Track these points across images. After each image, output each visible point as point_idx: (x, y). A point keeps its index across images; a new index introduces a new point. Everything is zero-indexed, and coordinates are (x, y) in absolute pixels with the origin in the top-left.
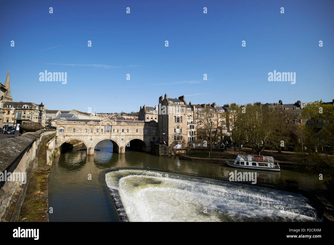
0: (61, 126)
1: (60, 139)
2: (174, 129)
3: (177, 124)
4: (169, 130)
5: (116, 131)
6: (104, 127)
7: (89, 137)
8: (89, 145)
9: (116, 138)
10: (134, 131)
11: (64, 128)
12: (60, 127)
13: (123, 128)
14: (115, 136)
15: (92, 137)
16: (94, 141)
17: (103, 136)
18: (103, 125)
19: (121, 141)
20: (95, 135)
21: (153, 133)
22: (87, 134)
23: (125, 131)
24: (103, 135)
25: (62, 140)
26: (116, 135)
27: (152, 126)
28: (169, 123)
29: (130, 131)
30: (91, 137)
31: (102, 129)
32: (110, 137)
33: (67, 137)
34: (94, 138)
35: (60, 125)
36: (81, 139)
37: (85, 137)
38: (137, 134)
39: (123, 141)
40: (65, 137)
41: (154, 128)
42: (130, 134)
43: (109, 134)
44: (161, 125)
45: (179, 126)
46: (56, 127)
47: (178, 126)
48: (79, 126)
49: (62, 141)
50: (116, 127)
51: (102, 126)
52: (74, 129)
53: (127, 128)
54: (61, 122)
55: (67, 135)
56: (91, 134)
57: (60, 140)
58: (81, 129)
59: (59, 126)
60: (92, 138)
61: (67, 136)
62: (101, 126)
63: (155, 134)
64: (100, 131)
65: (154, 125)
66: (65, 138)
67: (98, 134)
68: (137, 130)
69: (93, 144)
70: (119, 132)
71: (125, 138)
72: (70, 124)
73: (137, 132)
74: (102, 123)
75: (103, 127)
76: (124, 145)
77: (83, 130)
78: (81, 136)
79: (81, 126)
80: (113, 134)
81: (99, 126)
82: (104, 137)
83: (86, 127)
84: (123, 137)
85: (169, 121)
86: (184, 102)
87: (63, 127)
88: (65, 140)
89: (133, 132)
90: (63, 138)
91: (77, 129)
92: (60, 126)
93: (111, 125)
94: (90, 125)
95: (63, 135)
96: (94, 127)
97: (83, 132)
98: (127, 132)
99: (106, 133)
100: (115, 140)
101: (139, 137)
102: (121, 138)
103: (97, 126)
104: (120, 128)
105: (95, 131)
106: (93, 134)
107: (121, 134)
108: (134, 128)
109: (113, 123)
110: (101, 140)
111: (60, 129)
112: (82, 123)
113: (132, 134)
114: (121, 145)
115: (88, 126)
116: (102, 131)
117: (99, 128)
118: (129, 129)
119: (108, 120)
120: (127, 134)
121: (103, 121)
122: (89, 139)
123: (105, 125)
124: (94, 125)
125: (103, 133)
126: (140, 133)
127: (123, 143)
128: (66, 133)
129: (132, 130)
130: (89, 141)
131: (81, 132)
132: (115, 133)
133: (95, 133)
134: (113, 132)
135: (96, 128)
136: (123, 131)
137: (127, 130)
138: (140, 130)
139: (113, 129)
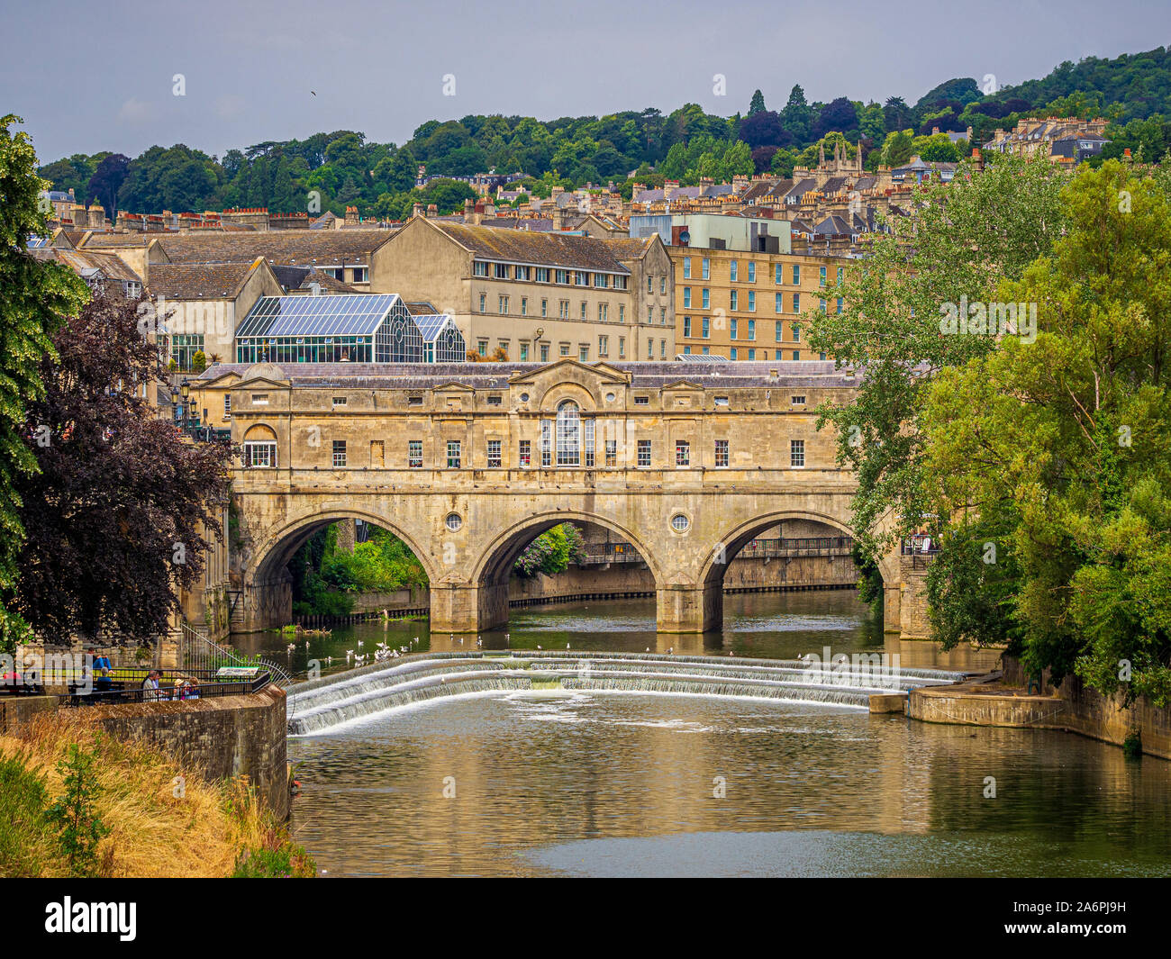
0: (260, 421)
1: (260, 515)
5: (627, 454)
6: (537, 424)
7: (441, 505)
9: (634, 511)
10: (770, 454)
11: (276, 437)
12: (252, 432)
13: (683, 429)
14: (623, 499)
15: (461, 499)
16: (475, 532)
17: (535, 492)
18: (535, 415)
19: (673, 534)
20: (482, 487)
22: (422, 479)
23: (702, 456)
24: (534, 486)
25: (266, 522)
26: (630, 491)
29: (739, 458)
30: (454, 501)
31: (528, 442)
32: (589, 505)
33: (297, 498)
34: (471, 508)
35: (249, 415)
36: (384, 516)
37: (411, 499)
38: (798, 476)
39: (686, 532)
40: (289, 497)
43: (580, 485)
46: (229, 432)
48: (372, 423)
49: (269, 525)
51: (525, 422)
52: (340, 446)
53: (719, 430)
54: (255, 397)
55: (300, 486)
56: (446, 481)
57: (255, 519)
58: (382, 442)
59: (243, 424)
60: (459, 509)
61: (296, 492)
62: (517, 421)
64: (510, 458)
66: (289, 504)
67: (494, 478)
68: (797, 445)
69: (468, 552)
70: (655, 465)
71: (697, 512)
72: (311, 409)
73: (798, 459)
74: (525, 396)
75: (532, 430)
76: (695, 562)
77: (396, 449)
78: (387, 491)
79: (384, 420)
80: (609, 477)
81: (503, 421)
82: (543, 499)
83: (418, 427)
84: (688, 506)
87: (270, 435)
88: (288, 521)
89: (764, 459)
90: (277, 508)
91: (359, 444)
92: (250, 423)
93: (593, 408)
94: (443, 414)
95: (275, 484)
96: (469, 428)
97: (396, 465)
98: (717, 464)
99: (554, 472)
100: (624, 525)
101: (812, 507)
102: (668, 511)
103: (493, 422)
104: (659, 434)
105: (479, 459)
106: (463, 483)
107: (670, 477)
108: (769, 427)
109: (603, 395)
110: (521, 523)
111: (255, 447)
112: (390, 403)
113: (755, 475)
114: (672, 566)
115: (429, 424)
116: (525, 458)
117: (506, 432)
118: (728, 438)
119: (566, 376)
120: (710, 478)
121: (532, 383)
122: (439, 519)
123: (546, 408)
124: (466, 414)
125: (534, 471)
126: (824, 471)
127: (682, 548)
128: (291, 470)
129: (755, 447)
130: (439, 532)
131: (382, 468)
132: (622, 471)
133: (476, 474)
134: (612, 468)
135: (483, 432)
136: (682, 458)
137: (717, 443)
138: (822, 442)
139: (607, 443)
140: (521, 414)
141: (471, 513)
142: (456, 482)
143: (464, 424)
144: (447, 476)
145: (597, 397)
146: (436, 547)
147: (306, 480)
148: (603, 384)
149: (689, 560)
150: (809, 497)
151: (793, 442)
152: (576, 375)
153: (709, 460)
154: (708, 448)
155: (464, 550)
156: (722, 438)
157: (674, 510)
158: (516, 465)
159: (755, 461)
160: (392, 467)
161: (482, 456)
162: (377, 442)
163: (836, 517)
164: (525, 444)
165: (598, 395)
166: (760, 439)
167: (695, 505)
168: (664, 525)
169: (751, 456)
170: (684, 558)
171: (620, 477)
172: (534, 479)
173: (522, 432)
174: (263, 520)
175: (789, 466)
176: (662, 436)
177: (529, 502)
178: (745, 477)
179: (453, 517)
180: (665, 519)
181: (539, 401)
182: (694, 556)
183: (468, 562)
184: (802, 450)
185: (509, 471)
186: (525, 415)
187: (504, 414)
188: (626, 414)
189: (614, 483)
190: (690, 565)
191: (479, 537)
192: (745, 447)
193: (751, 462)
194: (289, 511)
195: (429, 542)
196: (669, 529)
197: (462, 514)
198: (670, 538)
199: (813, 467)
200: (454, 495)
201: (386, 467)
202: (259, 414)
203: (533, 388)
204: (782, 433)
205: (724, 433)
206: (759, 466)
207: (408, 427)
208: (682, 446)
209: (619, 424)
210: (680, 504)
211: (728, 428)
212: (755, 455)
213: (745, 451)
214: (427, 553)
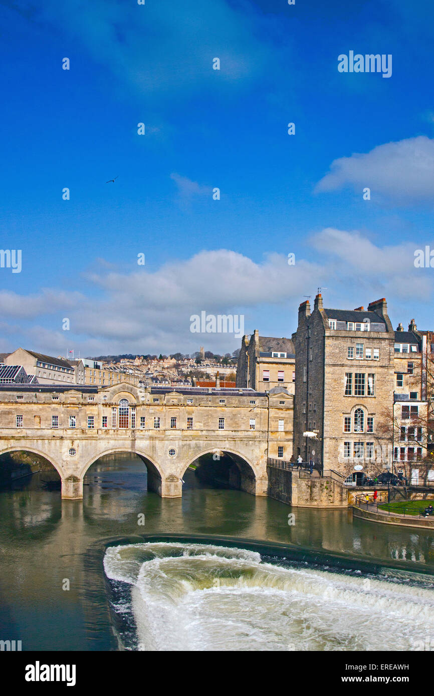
2: (346, 419)
3: (356, 401)
4: (325, 422)
5: (150, 423)
6: (109, 409)
7: (67, 444)
8: (68, 468)
9: (153, 448)
10: (210, 424)
13: (175, 412)
14: (149, 442)
15: (76, 442)
16: (82, 457)
17: (109, 439)
18: (109, 405)
19: (169, 457)
20: (85, 436)
21: (278, 432)
22: (59, 433)
23: (182, 424)
24: (108, 436)
26: (152, 438)
27: (272, 407)
28: (326, 397)
29: (197, 425)
30: (73, 443)
31: (106, 418)
32: (133, 446)
34: (80, 446)
36: (41, 449)
37: (53, 442)
38: (221, 432)
39: (175, 456)
41: (282, 416)
42: (200, 433)
43: (129, 435)
44: (305, 402)
45: (362, 408)
47: (359, 410)
48: (35, 407)
50: (152, 409)
51: (105, 408)
52: (20, 418)
53: (189, 413)
55: (1, 436)
56: (69, 434)
58: (40, 417)
60: (75, 447)
62: (102, 408)
63: (284, 433)
64: (98, 423)
65: (282, 402)
67: (91, 433)
68: (221, 420)
69: (79, 466)
70: (162, 427)
71: (180, 448)
72: (6, 400)
73: (221, 426)
74: (106, 397)
75: (108, 412)
76: (178, 470)
77: (47, 420)
78: (42, 438)
79: (41, 406)
80: (142, 433)
81: (94, 408)
82: (112, 442)
83: (57, 409)
84: (176, 445)
85: (326, 392)
86: (385, 322)
89: (208, 426)
91: (29, 417)
93: (135, 402)
94: (68, 404)
96: (80, 410)
97: (46, 427)
98: (188, 428)
99: (117, 430)
100: (148, 453)
101: (228, 446)
102: (167, 448)
103: (91, 408)
104: (163, 414)
105: (85, 424)
106: (77, 435)
107: (168, 433)
108: (210, 412)
109: (141, 397)
110: (103, 453)
112: (44, 399)
113: (204, 433)
114: (168, 471)
115: (61, 408)
116: (104, 425)
117: (96, 413)
118: (193, 417)
119: (124, 389)
120: (186, 433)
121: (108, 391)
122: (66, 451)
123: (113, 401)
124: (78, 404)
125: (109, 430)
126: (232, 431)
127: (173, 463)
129: (204, 421)
130: (66, 457)
131: (39, 428)
132: (148, 430)
133: (83, 432)
134: (142, 429)
135: (86, 412)
136: (173, 425)
137: (188, 419)
138: (231, 419)
139: (142, 418)
140: (103, 404)
141: (80, 449)
142: (74, 434)
143: (77, 409)
144: (69, 432)
145: (137, 398)
146: (64, 463)
147: (4, 433)
148: (141, 393)
149: (176, 468)
150: (226, 442)
151: (220, 418)
152: (128, 388)
153: (185, 425)
154: (184, 421)
155: (77, 465)
156: (190, 417)
157: (170, 448)
158: (100, 427)
159: (204, 427)
160: (44, 427)
161: (85, 422)
162: (37, 416)
163: (237, 450)
164: (105, 418)
166: (206, 418)
167: (179, 445)
168: (165, 454)
169: (202, 425)
170: (174, 468)
171: (147, 433)
172: (108, 433)
173: (104, 413)
175: (218, 429)
176: (165, 416)
177: (107, 444)
179: (71, 450)
180: (166, 451)
181: (111, 399)
182: (179, 466)
183: (79, 470)
184: (223, 422)
185: (98, 430)
186: (105, 405)
187: (96, 404)
188: (150, 405)
189: (144, 435)
190: (176, 471)
191: (84, 459)
192: (200, 421)
193: (202, 427)
195: (61, 461)
196: (168, 455)
197: (76, 449)
198: (168, 459)
199: (228, 429)
200: (73, 440)
201: (41, 427)
203: (108, 393)
204: (215, 415)
205: (191, 415)
206: (206, 428)
207: (52, 410)
208: (174, 420)
209: (146, 410)
210: (172, 445)
211: (193, 412)
212: (204, 424)
213: (200, 422)
214: (61, 466)
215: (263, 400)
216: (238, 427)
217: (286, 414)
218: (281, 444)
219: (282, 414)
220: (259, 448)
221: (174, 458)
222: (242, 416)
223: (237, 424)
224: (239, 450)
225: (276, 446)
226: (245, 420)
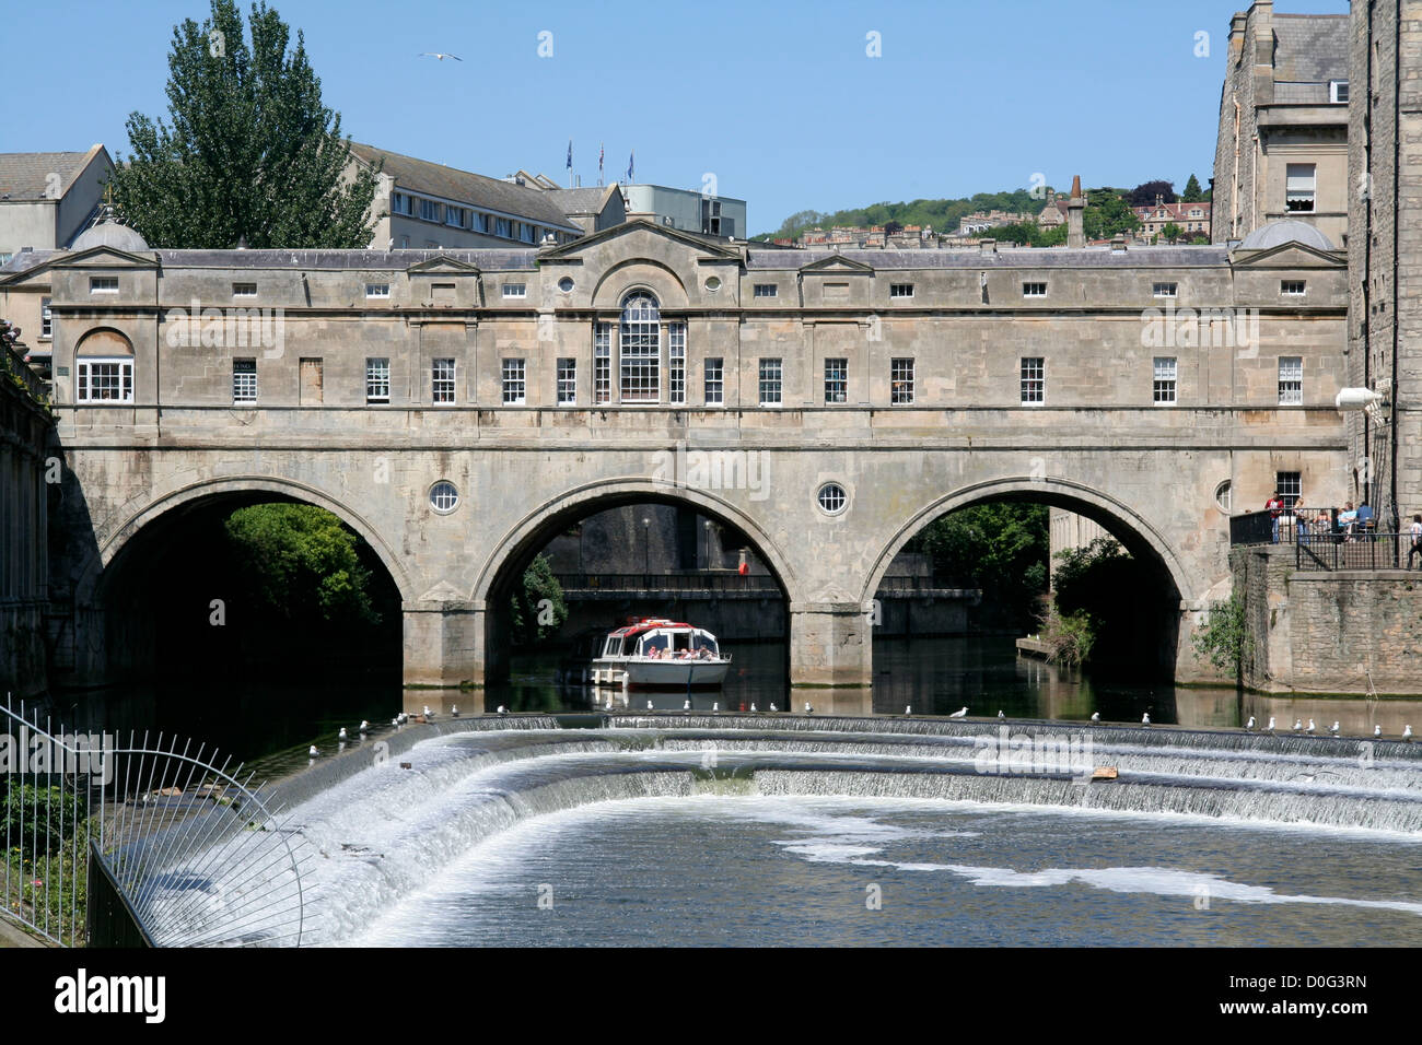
0: (104, 323)
1: (104, 486)
5: (741, 382)
6: (585, 328)
7: (424, 469)
8: (428, 560)
10: (985, 380)
11: (131, 350)
12: (89, 342)
13: (839, 339)
15: (458, 458)
16: (478, 515)
17: (582, 447)
18: (583, 315)
19: (821, 514)
20: (493, 437)
21: (1276, 409)
22: (388, 425)
23: (869, 385)
24: (582, 435)
25: (115, 497)
26: (746, 444)
27: (1251, 304)
29: (930, 386)
30: (444, 462)
31: (572, 363)
33: (170, 455)
34: (473, 473)
35: (85, 312)
36: (322, 485)
37: (369, 457)
38: (1033, 418)
39: (840, 515)
40: (155, 455)
41: (1293, 340)
43: (661, 433)
48: (300, 328)
49: (119, 502)
50: (749, 331)
51: (567, 326)
52: (244, 366)
53: (896, 339)
54: (96, 283)
55: (176, 435)
56: (431, 427)
57: (97, 493)
58: (319, 360)
59: (75, 328)
60: (453, 476)
61: (167, 445)
63: (1301, 416)
64: (540, 387)
65: (1300, 286)
66: (156, 465)
67: (514, 425)
68: (1032, 367)
69: (469, 550)
70: (788, 399)
71: (863, 479)
73: (1032, 390)
74: (566, 283)
75: (579, 339)
76: (857, 566)
77: (345, 372)
78: (328, 445)
79: (322, 323)
80: (710, 421)
81: (523, 325)
82: (596, 459)
83: (382, 335)
84: (846, 472)
87: (121, 348)
88: (155, 494)
89: (974, 389)
90: (134, 472)
91: (279, 364)
92: (86, 325)
93: (685, 304)
94: (425, 313)
95: (131, 431)
96: (470, 336)
97: (343, 400)
98: (895, 399)
99: (616, 411)
100: (739, 503)
101: (1056, 471)
102: (812, 480)
103: (511, 326)
104: (793, 347)
105: (489, 390)
106: (460, 430)
107: (813, 420)
109: (701, 281)
110: (558, 499)
111: (95, 368)
112: (332, 293)
113: (961, 418)
114: (817, 572)
115: (400, 329)
116: (565, 391)
117: (532, 345)
118: (914, 354)
119: (637, 248)
120: (884, 421)
121: (579, 261)
122: (419, 492)
123: (601, 304)
124: (465, 313)
125: (583, 410)
126: (1078, 409)
127: (835, 541)
128: (159, 408)
129: (960, 370)
130: (418, 514)
131: (319, 405)
132: (733, 411)
133: (482, 414)
134: (712, 404)
135: (494, 344)
136: (834, 388)
137: (895, 363)
138: (1074, 361)
139: (708, 362)
140: (560, 314)
141: (473, 484)
142: (448, 429)
143: (461, 328)
144: (431, 419)
145: (690, 284)
146: (415, 539)
147: (182, 426)
148: (702, 262)
149: (848, 561)
150: (1054, 453)
151: (1024, 361)
152: (651, 246)
153: (881, 392)
154: (879, 371)
155: (461, 546)
156: (903, 354)
157: (823, 477)
158: (552, 400)
159: (960, 393)
160: (337, 404)
161: (491, 384)
162: (311, 360)
163: (1100, 489)
164: (567, 366)
165: (694, 279)
166: (967, 356)
167: (857, 469)
168: (807, 503)
169: (951, 384)
170: (838, 557)
171: (730, 420)
172: (582, 423)
173: (561, 343)
174: (110, 493)
175: (1017, 401)
176: (799, 352)
177: (573, 463)
178: (943, 420)
179: (442, 490)
180: (807, 492)
181: (592, 291)
182: (856, 555)
183: (468, 567)
184: (1040, 374)
185: (540, 410)
186: (564, 314)
187: (532, 313)
188: (741, 315)
189: (718, 430)
190: (849, 571)
191: (488, 523)
192: (942, 369)
193: (953, 395)
194: (156, 478)
195: (402, 533)
196: (814, 509)
197: (458, 484)
198: (816, 526)
199: (1059, 404)
200: (445, 450)
201: (327, 404)
202: (102, 311)
203: (581, 268)
204: (1005, 346)
205: (907, 344)
206: (967, 401)
207: (364, 334)
208: (837, 366)
209: (727, 330)
210: (832, 467)
211: (914, 335)
212: (962, 382)
213: (942, 375)
214: (399, 550)
215: (1208, 280)
216: (1103, 392)
217: (1309, 333)
218: (1289, 461)
219: (1294, 332)
220: (1196, 479)
221: (841, 519)
222: (1123, 344)
223: (1101, 380)
224: (1110, 491)
225: (1267, 467)
226: (1129, 361)
